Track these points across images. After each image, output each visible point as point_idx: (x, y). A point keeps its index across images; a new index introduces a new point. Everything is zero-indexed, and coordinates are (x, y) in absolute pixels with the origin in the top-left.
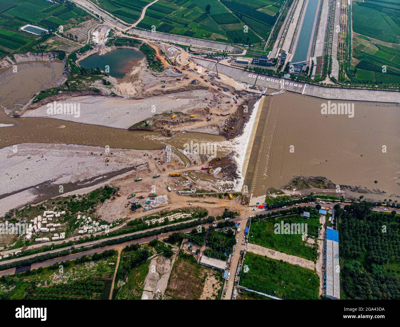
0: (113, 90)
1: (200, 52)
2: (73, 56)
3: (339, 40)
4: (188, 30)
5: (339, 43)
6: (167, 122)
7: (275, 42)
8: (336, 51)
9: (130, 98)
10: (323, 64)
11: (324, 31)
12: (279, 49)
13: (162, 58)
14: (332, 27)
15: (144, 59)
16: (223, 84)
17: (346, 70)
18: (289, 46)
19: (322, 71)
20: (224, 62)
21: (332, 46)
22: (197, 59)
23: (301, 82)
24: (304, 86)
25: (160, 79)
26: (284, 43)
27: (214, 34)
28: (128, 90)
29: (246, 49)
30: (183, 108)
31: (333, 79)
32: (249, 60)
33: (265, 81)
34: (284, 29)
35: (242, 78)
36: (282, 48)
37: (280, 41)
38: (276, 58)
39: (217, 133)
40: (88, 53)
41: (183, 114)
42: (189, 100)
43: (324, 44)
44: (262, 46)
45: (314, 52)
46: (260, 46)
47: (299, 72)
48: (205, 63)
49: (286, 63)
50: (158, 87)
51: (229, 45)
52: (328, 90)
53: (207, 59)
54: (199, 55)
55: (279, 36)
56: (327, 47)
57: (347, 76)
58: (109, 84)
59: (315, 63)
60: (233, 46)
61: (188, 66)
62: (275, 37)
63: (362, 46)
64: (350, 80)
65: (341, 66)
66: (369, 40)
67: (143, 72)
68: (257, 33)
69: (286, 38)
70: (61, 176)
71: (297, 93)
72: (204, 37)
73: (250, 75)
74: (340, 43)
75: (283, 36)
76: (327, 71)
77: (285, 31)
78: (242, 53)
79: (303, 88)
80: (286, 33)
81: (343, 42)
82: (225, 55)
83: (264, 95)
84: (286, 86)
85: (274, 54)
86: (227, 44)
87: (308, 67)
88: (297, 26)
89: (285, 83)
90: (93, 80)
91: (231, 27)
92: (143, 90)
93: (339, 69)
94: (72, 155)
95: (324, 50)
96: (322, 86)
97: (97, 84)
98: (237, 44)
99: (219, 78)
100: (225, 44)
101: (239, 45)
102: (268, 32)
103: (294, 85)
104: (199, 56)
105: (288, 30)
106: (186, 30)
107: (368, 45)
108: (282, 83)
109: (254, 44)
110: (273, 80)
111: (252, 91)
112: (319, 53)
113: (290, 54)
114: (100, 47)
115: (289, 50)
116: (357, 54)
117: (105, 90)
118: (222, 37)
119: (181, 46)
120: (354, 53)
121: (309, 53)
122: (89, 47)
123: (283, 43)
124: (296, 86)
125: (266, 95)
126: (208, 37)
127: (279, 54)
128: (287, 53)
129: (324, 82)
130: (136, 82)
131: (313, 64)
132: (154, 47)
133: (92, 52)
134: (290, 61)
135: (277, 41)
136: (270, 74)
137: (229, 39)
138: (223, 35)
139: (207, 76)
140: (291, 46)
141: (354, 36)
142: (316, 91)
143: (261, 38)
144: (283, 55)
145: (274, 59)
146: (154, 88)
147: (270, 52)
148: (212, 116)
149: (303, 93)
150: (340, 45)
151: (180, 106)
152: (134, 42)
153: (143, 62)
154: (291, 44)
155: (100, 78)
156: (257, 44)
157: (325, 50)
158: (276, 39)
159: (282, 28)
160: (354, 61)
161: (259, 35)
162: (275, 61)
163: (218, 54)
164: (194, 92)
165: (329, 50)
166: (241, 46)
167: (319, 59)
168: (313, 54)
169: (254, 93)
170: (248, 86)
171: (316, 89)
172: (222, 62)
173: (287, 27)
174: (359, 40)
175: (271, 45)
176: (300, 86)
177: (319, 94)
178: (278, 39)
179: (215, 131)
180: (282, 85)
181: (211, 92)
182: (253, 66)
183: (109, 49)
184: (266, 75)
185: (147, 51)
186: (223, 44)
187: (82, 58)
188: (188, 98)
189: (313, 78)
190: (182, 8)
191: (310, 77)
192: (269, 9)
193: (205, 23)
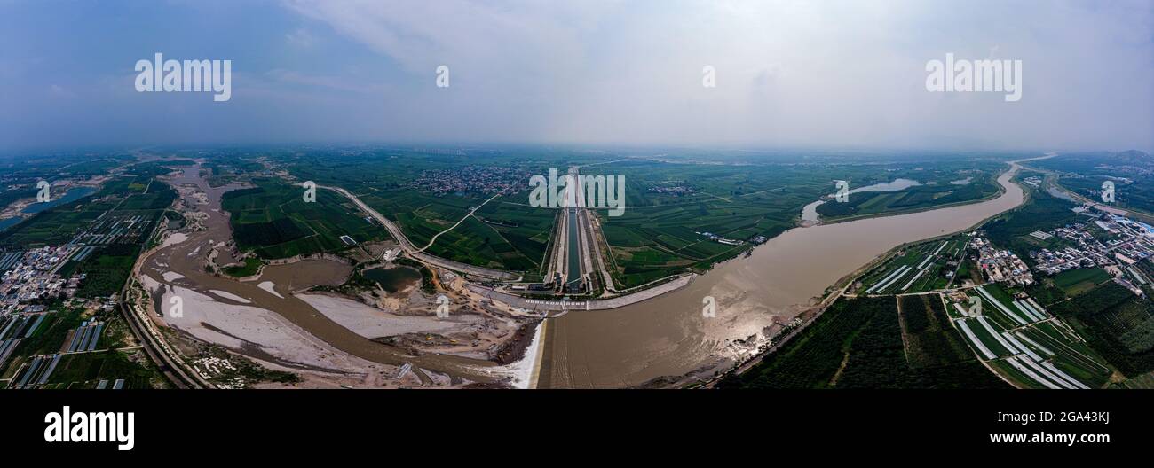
0: (378, 302)
1: (476, 279)
2: (362, 266)
3: (601, 255)
5: (602, 258)
6: (419, 342)
7: (548, 266)
8: (603, 264)
9: (391, 313)
10: (596, 279)
12: (553, 272)
13: (437, 282)
14: (592, 246)
15: (421, 279)
16: (498, 310)
17: (618, 279)
19: (598, 286)
20: (500, 289)
21: (598, 261)
22: (472, 286)
23: (582, 301)
24: (586, 303)
25: (429, 301)
26: (557, 266)
27: (491, 261)
28: (393, 304)
29: (522, 275)
30: (444, 331)
31: (610, 291)
32: (525, 286)
33: (544, 305)
34: (555, 252)
35: (519, 304)
36: (555, 271)
37: (553, 265)
38: (552, 281)
39: (486, 358)
40: (375, 266)
41: (442, 337)
42: (454, 324)
43: (591, 260)
44: (537, 271)
45: (585, 269)
46: (535, 271)
48: (479, 290)
49: (562, 284)
50: (423, 309)
51: (505, 272)
52: (610, 301)
53: (482, 286)
54: (474, 282)
55: (552, 260)
56: (595, 264)
57: (620, 283)
58: (377, 296)
59: (590, 279)
60: (509, 273)
61: (461, 292)
62: (548, 261)
63: (621, 256)
64: (624, 286)
65: (612, 276)
66: (623, 250)
67: (414, 292)
68: (531, 259)
70: (272, 348)
71: (582, 310)
72: (481, 265)
73: (528, 301)
75: (555, 259)
76: (602, 285)
78: (517, 279)
79: (585, 305)
80: (557, 257)
81: (605, 256)
82: (500, 283)
83: (545, 318)
84: (567, 306)
85: (549, 278)
86: (503, 272)
87: (584, 284)
89: (566, 304)
90: (364, 290)
91: (507, 255)
92: (407, 308)
93: (612, 280)
94: (298, 339)
96: (603, 299)
97: (367, 295)
98: (513, 270)
99: (493, 305)
100: (501, 272)
102: (541, 257)
103: (576, 304)
106: (466, 257)
107: (624, 254)
108: (563, 304)
109: (529, 270)
110: (553, 303)
111: (532, 315)
112: (590, 269)
113: (565, 275)
114: (387, 263)
115: (563, 272)
116: (620, 263)
117: (370, 300)
118: (498, 265)
119: (458, 272)
120: (618, 263)
122: (377, 262)
124: (579, 304)
125: (548, 318)
126: (485, 266)
127: (554, 277)
128: (561, 275)
129: (603, 296)
130: (404, 300)
131: (587, 280)
132: (433, 271)
133: (379, 266)
134: (566, 281)
135: (551, 265)
136: (549, 298)
137: (505, 266)
138: (500, 263)
139: (480, 302)
140: (563, 267)
141: (611, 249)
142: (599, 305)
143: (535, 264)
144: (558, 277)
145: (549, 283)
146: (418, 309)
147: (546, 275)
148: (481, 342)
149: (588, 310)
150: (604, 259)
151: (441, 328)
152: (416, 264)
153: (418, 283)
154: (564, 265)
155: (372, 290)
156: (532, 269)
157: (593, 266)
158: (549, 263)
159: (553, 252)
160: (621, 270)
161: (534, 261)
162: (551, 285)
163: (494, 281)
164: (463, 316)
165: (597, 265)
166: (517, 272)
167: (591, 275)
169: (534, 318)
170: (527, 311)
171: (599, 303)
172: (497, 290)
174: (616, 251)
175: (545, 270)
176: (583, 304)
177: (604, 306)
179: (482, 356)
180: (564, 306)
181: (483, 317)
182: (529, 292)
183: (394, 266)
184: (545, 299)
185: (426, 273)
186: (499, 272)
187: (367, 268)
188: (454, 321)
189: (592, 293)
190: (466, 238)
191: (589, 293)
192: (539, 237)
193: (484, 252)
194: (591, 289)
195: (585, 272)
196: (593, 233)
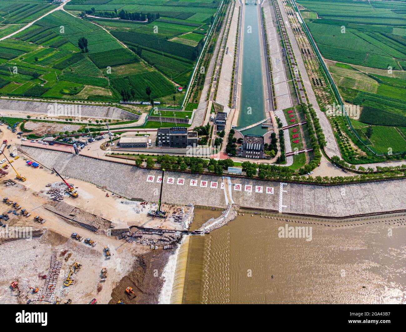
1: (44, 129)
3: (309, 73)
4: (37, 85)
5: (311, 80)
7: (201, 89)
8: (313, 93)
10: (300, 124)
11: (281, 62)
12: (211, 103)
14: (290, 54)
17: (347, 132)
18: (228, 94)
19: (304, 142)
20: (92, 148)
21: (303, 86)
22: (33, 149)
23: (269, 180)
24: (279, 188)
26: (219, 89)
27: (86, 86)
29: (146, 111)
31: (335, 162)
32: (151, 137)
33: (186, 188)
34: (215, 65)
35: (132, 189)
36: (215, 100)
37: (210, 87)
38: (205, 124)
43: (289, 83)
44: (178, 101)
45: (275, 99)
46: (173, 102)
47: (258, 151)
48: (49, 158)
49: (227, 131)
51: (113, 106)
53: (55, 147)
54: (39, 137)
56: (296, 89)
57: (356, 144)
59: (285, 124)
60: (120, 107)
62: (201, 80)
63: (349, 80)
64: (364, 154)
65: (334, 124)
66: (355, 69)
68: (168, 77)
69: (220, 79)
71: (268, 211)
72: (65, 96)
73: (150, 178)
74: (313, 79)
75: (214, 76)
76: (315, 141)
77: (218, 67)
78: (137, 119)
79: (277, 194)
80: (220, 72)
81: (316, 76)
83: (186, 232)
84: (236, 195)
85: (201, 116)
86: (109, 105)
87: (273, 135)
88: (235, 59)
89: (233, 188)
93: (334, 132)
95: (292, 94)
98: (129, 102)
99: (74, 197)
100: (105, 106)
101: (133, 105)
102: (188, 72)
103: (254, 189)
104: (40, 140)
105: (221, 65)
107: (358, 77)
108: (227, 189)
109: (163, 99)
110: (204, 184)
111: (155, 224)
112: (285, 101)
113: (233, 110)
115: (230, 102)
116: (350, 95)
118: (100, 91)
120: (344, 95)
121: (267, 103)
123: (216, 91)
124: (261, 191)
125: (192, 233)
126: (72, 95)
127: (211, 113)
128: (226, 110)
129: (319, 172)
131: (280, 125)
134: (235, 124)
135: (206, 88)
136: (195, 169)
137: (114, 93)
138: (104, 87)
139: (45, 194)
140: (231, 93)
141: (329, 65)
142: (309, 199)
143: (177, 85)
144: (220, 115)
145: (201, 127)
147: (195, 110)
149: (281, 211)
150: (314, 83)
154: (232, 89)
156: (168, 97)
157: (295, 94)
158: (203, 84)
161: (173, 80)
162: (205, 131)
165: (302, 94)
166: (136, 105)
167: (288, 112)
168: (275, 105)
169: (160, 231)
170: (147, 209)
172: (85, 150)
173: (219, 61)
174: (339, 70)
175: (195, 97)
176: (270, 190)
177: (319, 206)
178: (206, 83)
180: (228, 192)
181: (49, 242)
184: (188, 173)
186: (100, 106)
189: (290, 162)
190: (41, 47)
191: (282, 160)
192: (188, 37)
193: (76, 68)
194: (288, 149)
195: (274, 107)
196: (290, 33)
